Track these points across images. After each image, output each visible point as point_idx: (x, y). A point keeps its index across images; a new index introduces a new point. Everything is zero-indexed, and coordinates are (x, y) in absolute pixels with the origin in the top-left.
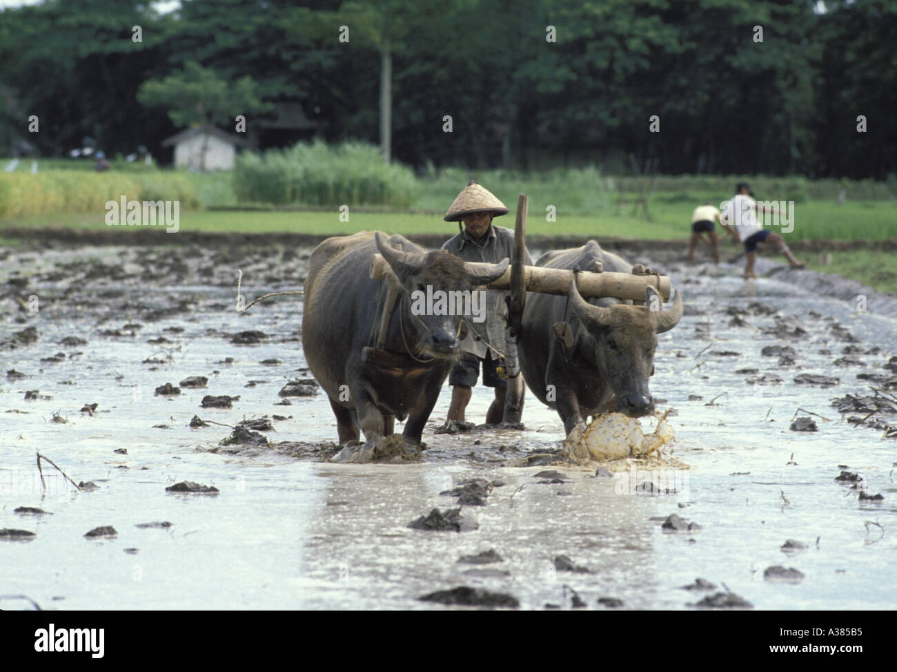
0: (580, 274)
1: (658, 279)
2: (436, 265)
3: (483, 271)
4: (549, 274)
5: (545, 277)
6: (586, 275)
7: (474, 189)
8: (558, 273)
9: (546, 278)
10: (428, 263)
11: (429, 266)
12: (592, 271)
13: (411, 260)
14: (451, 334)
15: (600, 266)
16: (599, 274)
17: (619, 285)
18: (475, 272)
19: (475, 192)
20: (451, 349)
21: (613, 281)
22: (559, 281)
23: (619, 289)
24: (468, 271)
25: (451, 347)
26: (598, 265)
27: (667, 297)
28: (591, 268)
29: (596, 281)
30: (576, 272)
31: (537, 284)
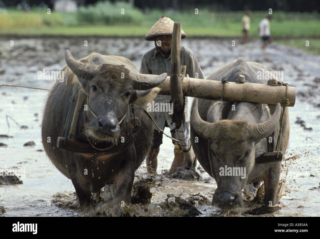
0: (227, 84)
1: (287, 88)
2: (107, 72)
3: (144, 79)
4: (203, 84)
5: (199, 86)
6: (231, 85)
7: (165, 20)
8: (210, 83)
9: (201, 87)
10: (101, 70)
11: (101, 72)
12: (237, 82)
13: (88, 68)
14: (113, 121)
15: (243, 78)
16: (242, 84)
17: (256, 93)
18: (138, 79)
19: (166, 22)
20: (113, 133)
21: (252, 90)
22: (210, 89)
23: (256, 96)
24: (131, 77)
25: (113, 131)
26: (241, 77)
27: (292, 102)
28: (236, 80)
29: (239, 90)
30: (224, 82)
31: (193, 91)
